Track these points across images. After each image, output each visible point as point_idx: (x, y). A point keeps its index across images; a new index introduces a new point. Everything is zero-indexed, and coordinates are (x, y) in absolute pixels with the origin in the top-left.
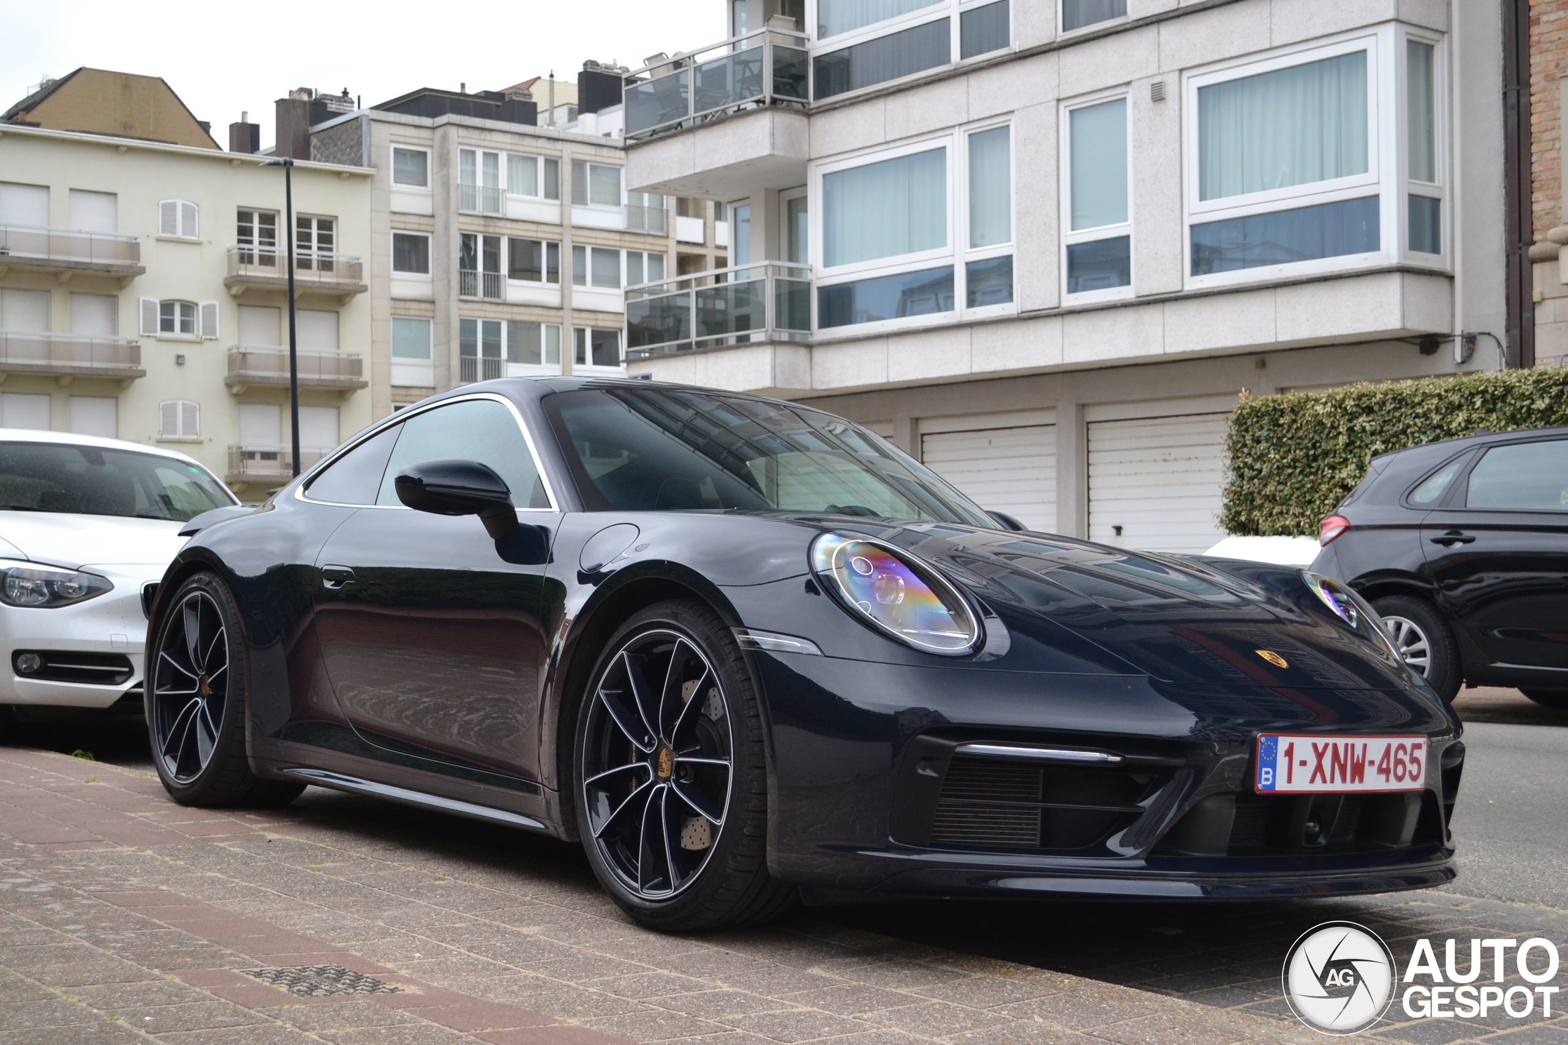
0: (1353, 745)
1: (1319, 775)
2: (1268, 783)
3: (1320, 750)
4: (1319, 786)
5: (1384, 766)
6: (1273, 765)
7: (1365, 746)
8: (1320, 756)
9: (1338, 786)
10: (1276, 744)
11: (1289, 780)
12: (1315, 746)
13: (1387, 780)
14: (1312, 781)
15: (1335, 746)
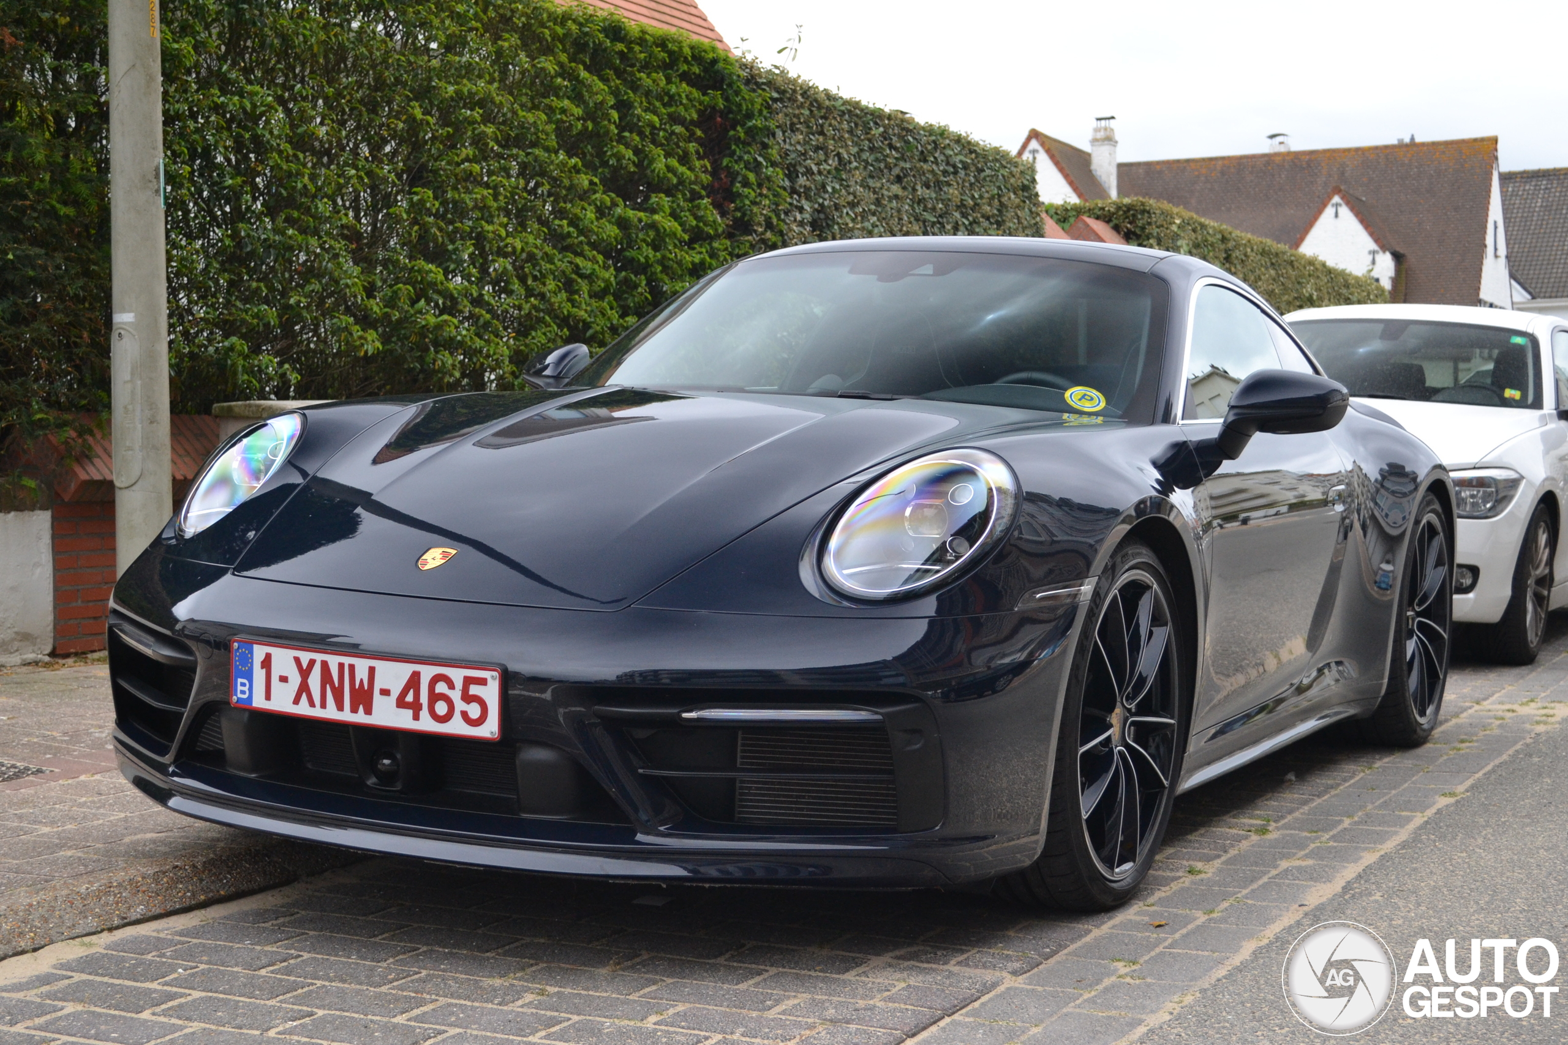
0: (352, 667)
1: (304, 696)
2: (245, 696)
3: (305, 665)
4: (303, 709)
5: (410, 698)
6: (249, 676)
7: (372, 670)
8: (305, 673)
9: (331, 713)
10: (251, 653)
11: (268, 697)
12: (297, 660)
13: (416, 717)
14: (296, 701)
15: (325, 665)
